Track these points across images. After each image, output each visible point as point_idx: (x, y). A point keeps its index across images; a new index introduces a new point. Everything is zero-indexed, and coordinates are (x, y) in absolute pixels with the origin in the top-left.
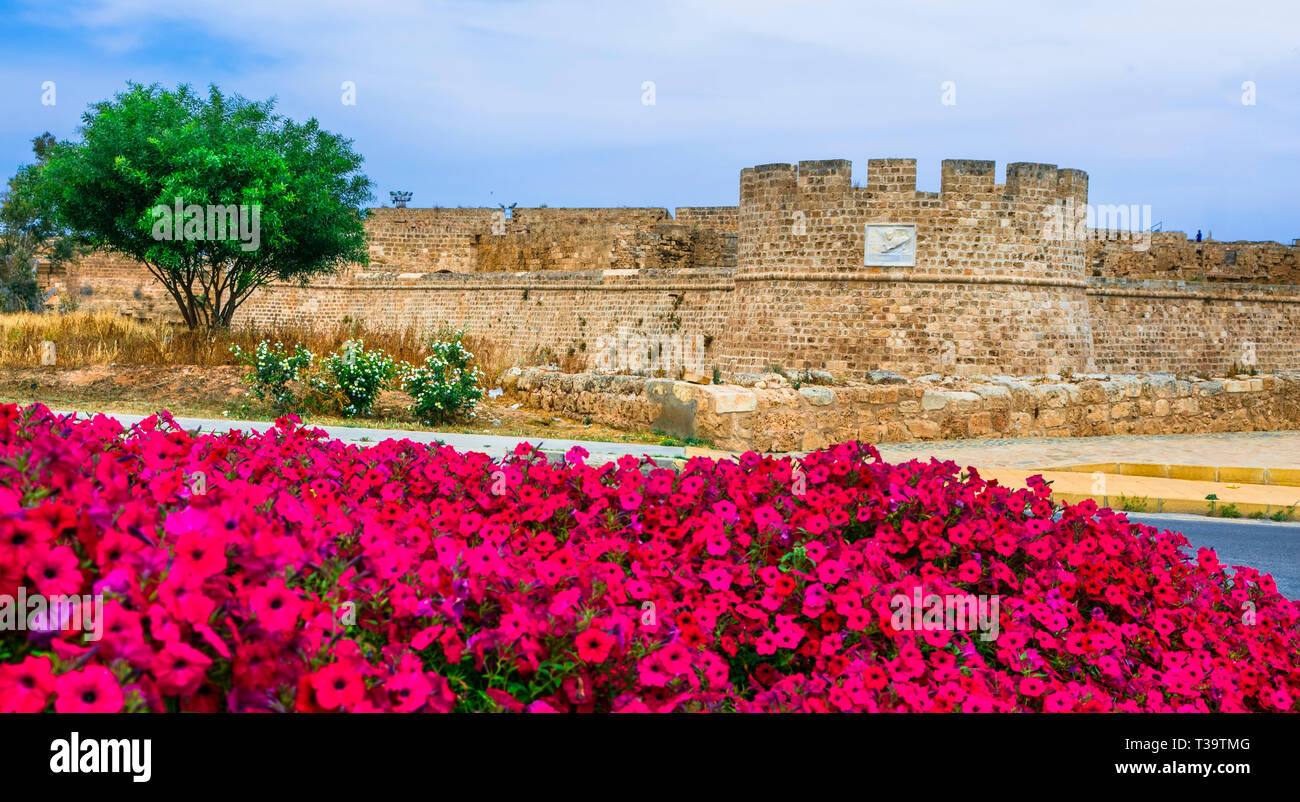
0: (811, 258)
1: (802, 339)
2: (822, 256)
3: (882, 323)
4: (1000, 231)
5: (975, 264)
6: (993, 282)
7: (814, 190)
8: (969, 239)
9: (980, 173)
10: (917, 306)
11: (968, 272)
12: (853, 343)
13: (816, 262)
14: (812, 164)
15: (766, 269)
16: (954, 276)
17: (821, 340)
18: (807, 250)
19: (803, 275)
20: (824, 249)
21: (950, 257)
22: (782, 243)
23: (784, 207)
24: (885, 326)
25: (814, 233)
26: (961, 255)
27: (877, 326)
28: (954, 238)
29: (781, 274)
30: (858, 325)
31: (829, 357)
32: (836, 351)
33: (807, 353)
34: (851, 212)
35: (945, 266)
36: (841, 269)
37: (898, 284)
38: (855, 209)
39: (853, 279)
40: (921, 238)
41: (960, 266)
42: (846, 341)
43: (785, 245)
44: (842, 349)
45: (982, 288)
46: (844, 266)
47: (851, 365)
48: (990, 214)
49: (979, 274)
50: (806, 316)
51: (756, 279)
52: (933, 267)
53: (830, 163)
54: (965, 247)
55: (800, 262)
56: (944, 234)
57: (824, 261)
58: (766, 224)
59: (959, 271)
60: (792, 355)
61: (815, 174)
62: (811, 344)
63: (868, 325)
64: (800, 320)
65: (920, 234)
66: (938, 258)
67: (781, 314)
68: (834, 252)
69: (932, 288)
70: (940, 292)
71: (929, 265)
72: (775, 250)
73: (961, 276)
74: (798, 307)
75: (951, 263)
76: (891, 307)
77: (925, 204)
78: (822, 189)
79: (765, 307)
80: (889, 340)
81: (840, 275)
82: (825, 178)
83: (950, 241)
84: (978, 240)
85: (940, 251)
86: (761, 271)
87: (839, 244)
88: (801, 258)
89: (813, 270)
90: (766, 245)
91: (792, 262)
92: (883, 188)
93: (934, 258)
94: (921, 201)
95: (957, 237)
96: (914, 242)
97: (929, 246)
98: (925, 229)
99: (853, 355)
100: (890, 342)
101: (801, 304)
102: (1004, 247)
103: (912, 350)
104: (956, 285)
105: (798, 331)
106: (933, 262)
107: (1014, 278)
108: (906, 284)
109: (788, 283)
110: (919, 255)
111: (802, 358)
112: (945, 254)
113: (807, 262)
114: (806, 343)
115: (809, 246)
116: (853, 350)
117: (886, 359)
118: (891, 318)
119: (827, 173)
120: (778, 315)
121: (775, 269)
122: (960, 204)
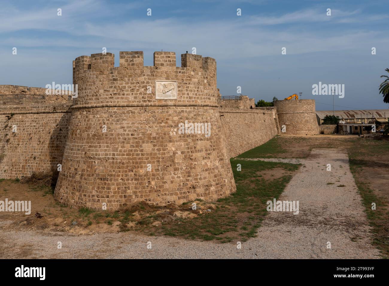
0: (128, 96)
1: (128, 135)
2: (134, 95)
3: (167, 125)
4: (204, 85)
5: (198, 98)
6: (204, 106)
7: (129, 65)
8: (195, 88)
9: (198, 60)
10: (180, 117)
11: (196, 102)
12: (154, 135)
13: (131, 98)
14: (127, 53)
15: (102, 102)
16: (192, 103)
17: (138, 135)
18: (126, 93)
19: (125, 104)
20: (135, 92)
21: (190, 95)
22: (111, 90)
23: (112, 73)
24: (168, 127)
25: (129, 85)
26: (193, 94)
27: (164, 126)
28: (191, 87)
29: (112, 104)
30: (156, 127)
31: (143, 142)
32: (146, 139)
33: (131, 141)
34: (148, 75)
35: (188, 99)
36: (145, 101)
37: (171, 107)
38: (150, 74)
39: (151, 106)
40: (179, 87)
41: (193, 99)
42: (151, 134)
43: (113, 91)
44: (150, 138)
45: (200, 108)
46: (146, 99)
47: (154, 146)
48: (201, 78)
49: (199, 102)
50: (128, 124)
51: (96, 107)
52: (184, 99)
53: (137, 53)
54: (194, 91)
55: (122, 98)
56: (188, 85)
57: (135, 98)
58: (100, 81)
59: (193, 101)
60: (123, 142)
61: (129, 57)
62: (133, 136)
63: (161, 126)
64: (125, 125)
65: (179, 85)
66: (186, 96)
67: (114, 123)
68: (141, 94)
69: (184, 109)
70: (188, 110)
71: (182, 99)
72: (107, 93)
73: (194, 103)
74: (124, 120)
75: (190, 98)
76: (170, 117)
77: (180, 72)
78: (133, 65)
79: (103, 120)
80: (171, 133)
81: (145, 104)
82: (134, 59)
83: (190, 89)
84: (198, 88)
85: (186, 93)
86: (99, 103)
87: (143, 90)
88: (123, 96)
89: (130, 101)
90: (102, 91)
91: (118, 98)
92: (162, 65)
93: (184, 96)
94: (179, 70)
95: (192, 86)
96: (176, 89)
97: (182, 90)
98: (180, 83)
99: (155, 141)
100: (171, 134)
101: (125, 118)
102: (206, 91)
103: (180, 136)
104: (192, 107)
105: (125, 131)
106: (184, 97)
107: (210, 104)
108: (174, 107)
109: (116, 108)
110: (179, 94)
111: (129, 143)
112: (188, 94)
113: (126, 98)
114: (130, 136)
115: (127, 91)
116: (154, 138)
117: (170, 141)
118: (170, 122)
119: (135, 57)
120: (112, 124)
121: (108, 102)
122: (192, 73)
